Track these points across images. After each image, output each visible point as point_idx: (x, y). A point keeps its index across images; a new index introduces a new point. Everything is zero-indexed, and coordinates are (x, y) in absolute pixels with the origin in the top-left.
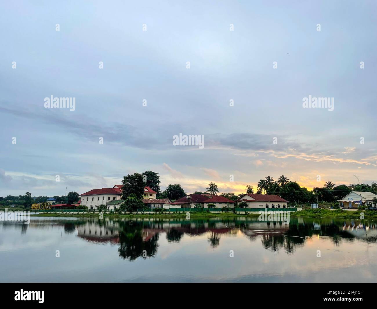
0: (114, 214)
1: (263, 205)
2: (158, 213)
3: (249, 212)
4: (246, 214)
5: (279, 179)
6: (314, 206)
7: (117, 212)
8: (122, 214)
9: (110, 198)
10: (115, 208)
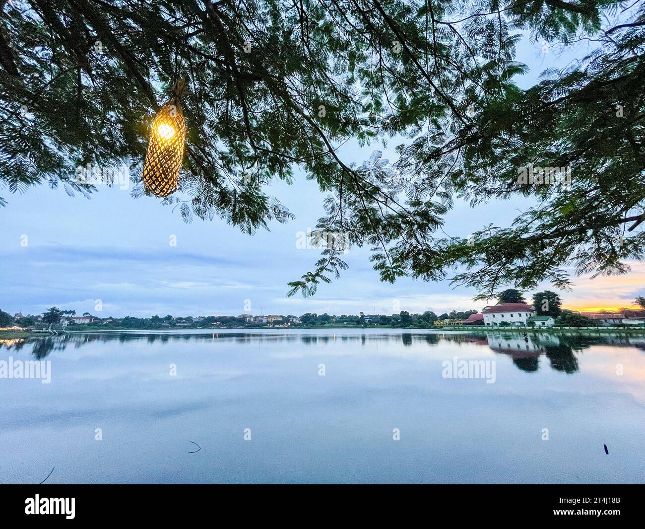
7: (557, 328)
8: (565, 329)
9: (527, 314)
10: (544, 324)
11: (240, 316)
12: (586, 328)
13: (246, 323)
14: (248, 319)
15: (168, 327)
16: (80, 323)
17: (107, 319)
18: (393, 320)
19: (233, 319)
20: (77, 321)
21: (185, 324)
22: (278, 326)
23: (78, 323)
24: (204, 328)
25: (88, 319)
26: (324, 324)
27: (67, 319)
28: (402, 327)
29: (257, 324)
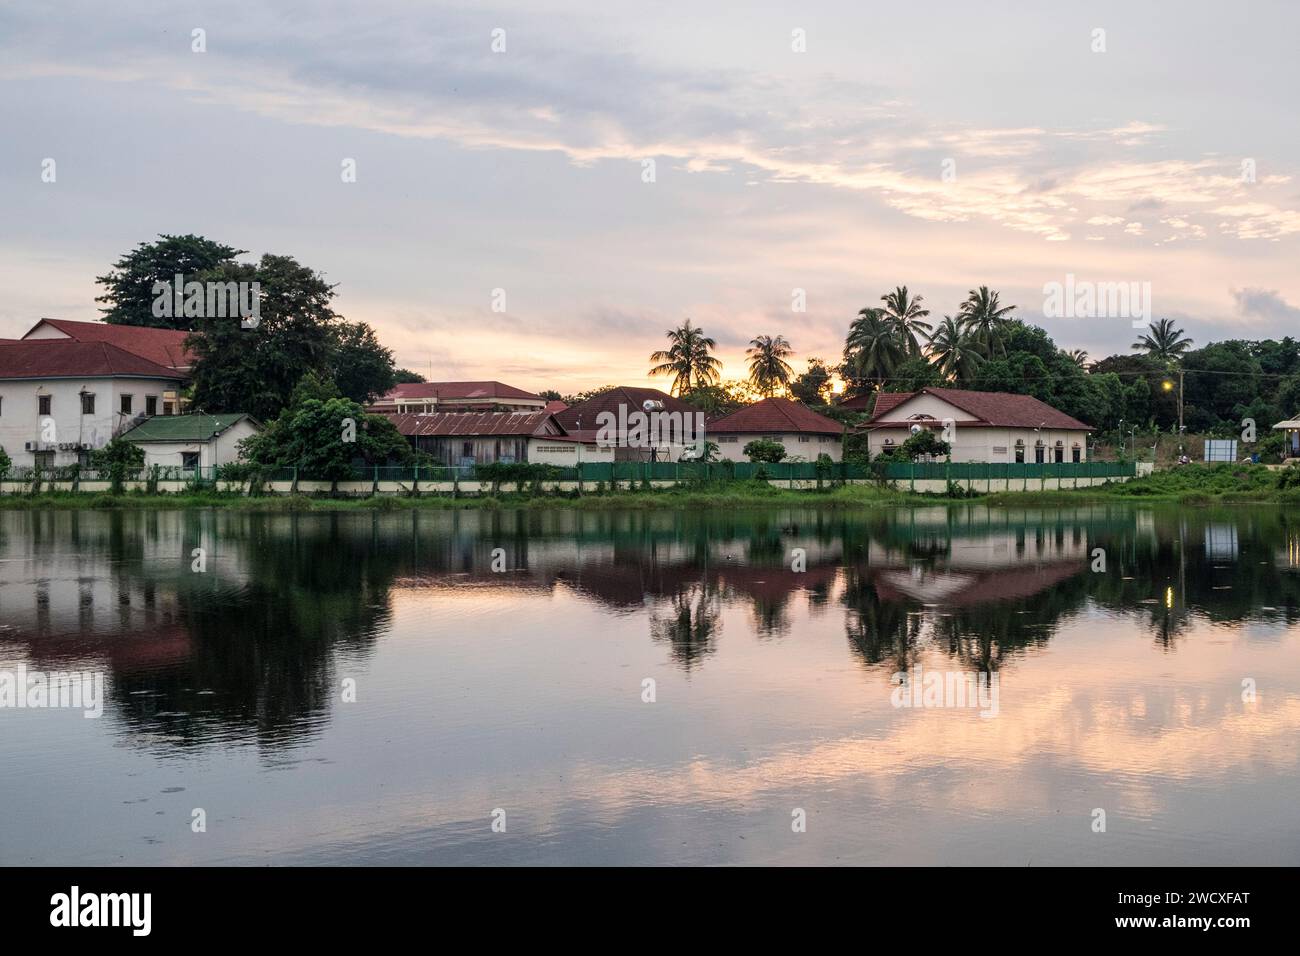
0: (214, 492)
1: (1005, 448)
2: (509, 487)
3: (963, 484)
4: (953, 493)
5: (964, 305)
6: (1218, 452)
7: (238, 485)
9: (128, 400)
10: (191, 460)
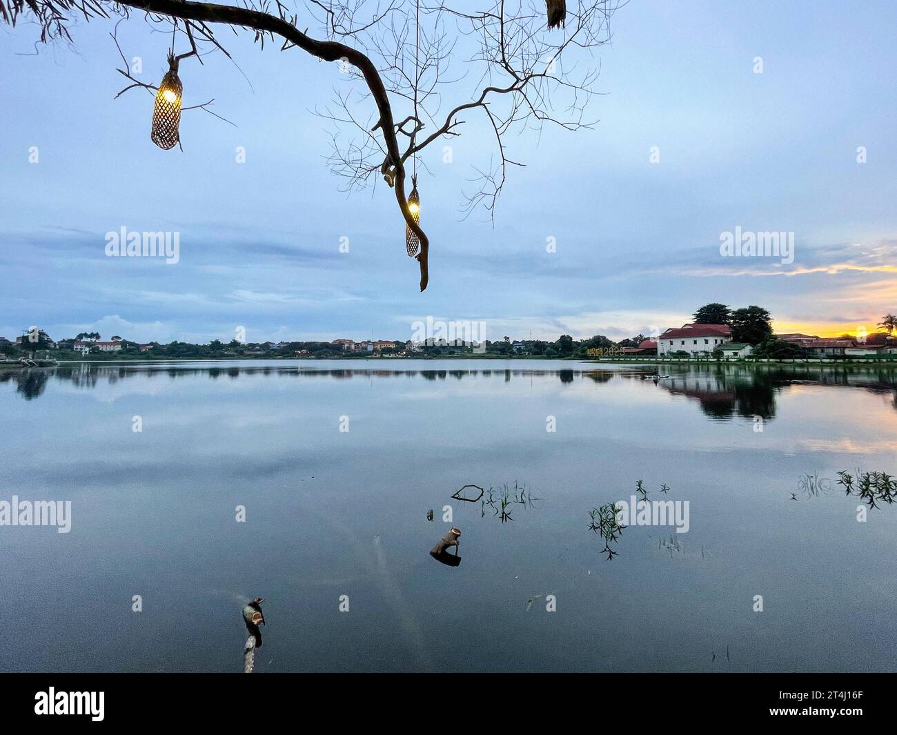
0: (745, 361)
2: (840, 361)
7: (751, 360)
8: (762, 362)
9: (716, 341)
10: (736, 354)
11: (334, 342)
12: (792, 360)
13: (344, 351)
14: (346, 345)
15: (233, 356)
16: (108, 349)
17: (147, 345)
18: (549, 348)
19: (325, 346)
20: (103, 348)
21: (258, 353)
22: (388, 356)
23: (104, 350)
24: (284, 358)
25: (118, 344)
26: (454, 353)
27: (88, 344)
28: (560, 357)
29: (360, 352)
